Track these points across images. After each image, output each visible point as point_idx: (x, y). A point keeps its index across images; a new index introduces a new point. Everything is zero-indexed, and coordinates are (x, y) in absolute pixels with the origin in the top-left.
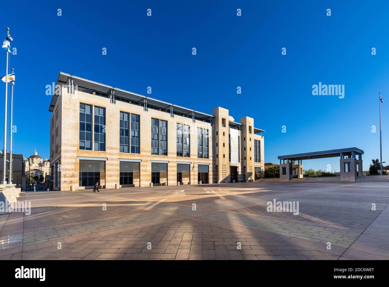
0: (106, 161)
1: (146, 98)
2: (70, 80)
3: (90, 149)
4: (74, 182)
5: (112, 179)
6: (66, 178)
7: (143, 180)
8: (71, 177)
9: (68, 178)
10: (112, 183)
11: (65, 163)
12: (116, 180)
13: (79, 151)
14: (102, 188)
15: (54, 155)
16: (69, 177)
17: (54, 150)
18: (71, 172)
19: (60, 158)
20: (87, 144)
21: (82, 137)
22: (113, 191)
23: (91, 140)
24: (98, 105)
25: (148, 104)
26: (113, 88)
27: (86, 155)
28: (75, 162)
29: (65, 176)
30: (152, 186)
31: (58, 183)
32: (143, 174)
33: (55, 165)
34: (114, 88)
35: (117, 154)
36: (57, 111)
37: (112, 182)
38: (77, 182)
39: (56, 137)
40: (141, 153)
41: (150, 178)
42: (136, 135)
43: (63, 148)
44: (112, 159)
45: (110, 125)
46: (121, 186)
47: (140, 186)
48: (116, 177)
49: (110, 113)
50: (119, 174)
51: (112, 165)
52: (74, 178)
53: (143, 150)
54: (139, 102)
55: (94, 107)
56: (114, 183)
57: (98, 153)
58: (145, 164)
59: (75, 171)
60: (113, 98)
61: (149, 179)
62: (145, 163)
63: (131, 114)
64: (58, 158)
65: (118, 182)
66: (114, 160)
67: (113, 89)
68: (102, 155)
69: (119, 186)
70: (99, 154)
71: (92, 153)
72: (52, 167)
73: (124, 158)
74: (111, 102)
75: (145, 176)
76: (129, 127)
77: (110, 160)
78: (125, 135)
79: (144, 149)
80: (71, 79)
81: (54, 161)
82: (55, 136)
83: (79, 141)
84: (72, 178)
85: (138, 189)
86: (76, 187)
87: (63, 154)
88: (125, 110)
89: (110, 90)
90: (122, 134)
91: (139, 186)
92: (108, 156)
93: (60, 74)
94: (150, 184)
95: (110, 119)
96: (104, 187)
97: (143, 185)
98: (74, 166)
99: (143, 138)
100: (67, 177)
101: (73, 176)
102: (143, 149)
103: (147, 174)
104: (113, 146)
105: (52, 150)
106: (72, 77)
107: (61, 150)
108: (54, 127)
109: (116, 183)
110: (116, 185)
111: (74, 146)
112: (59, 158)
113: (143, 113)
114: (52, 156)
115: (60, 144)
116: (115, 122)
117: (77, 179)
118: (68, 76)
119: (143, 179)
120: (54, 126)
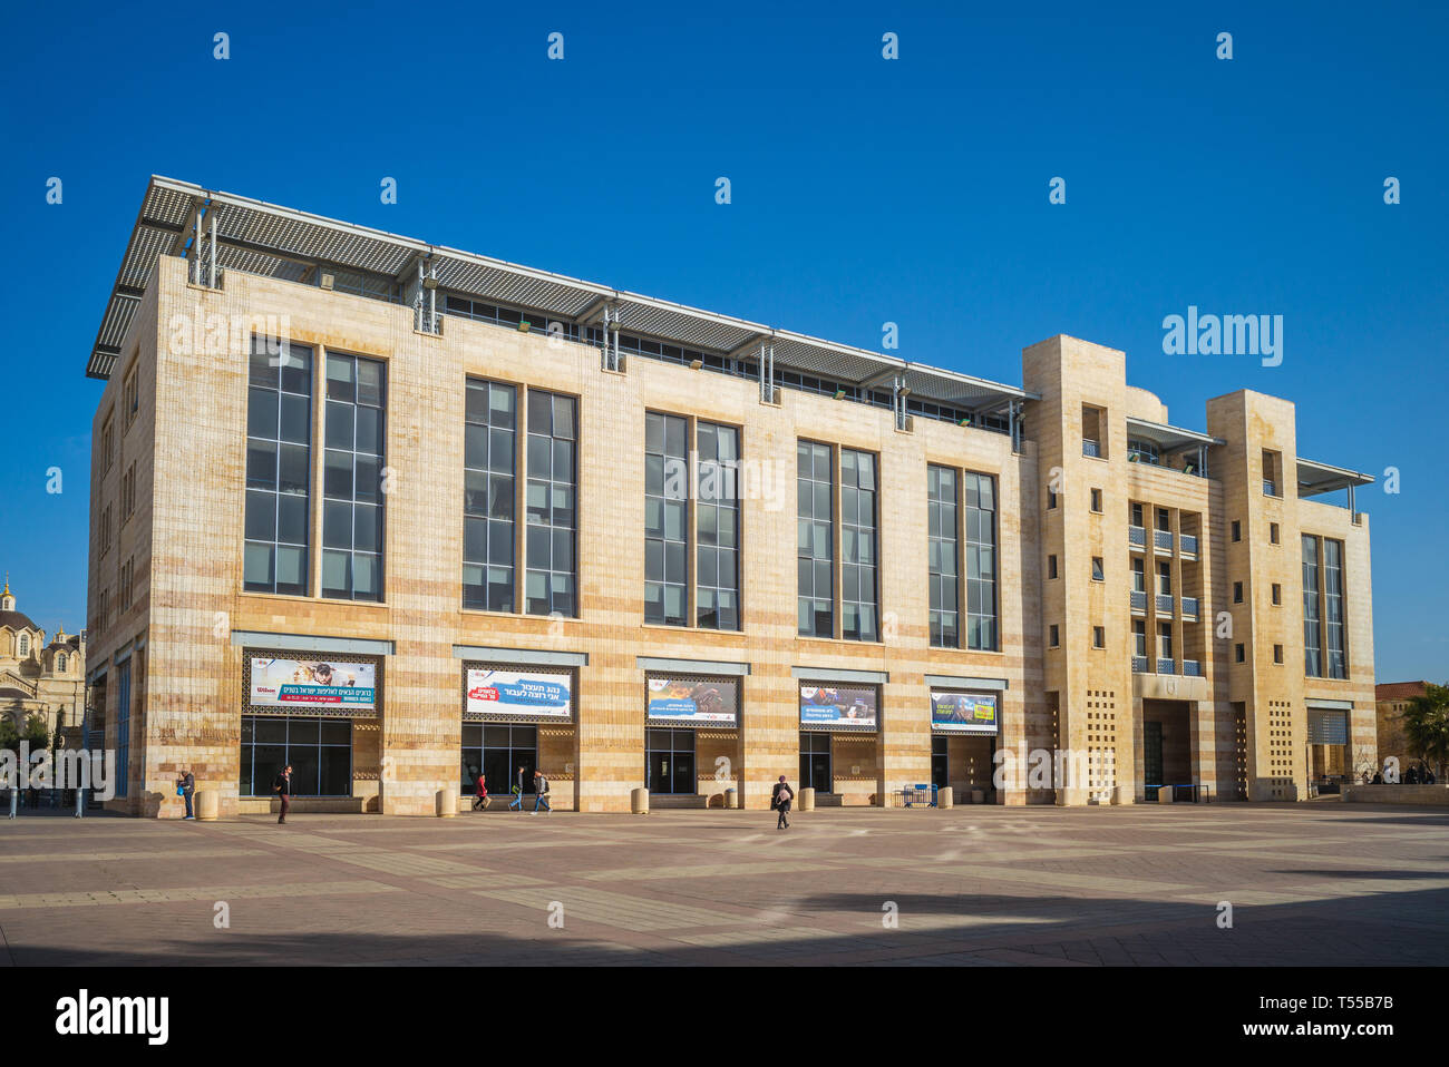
0: (389, 658)
1: (615, 300)
2: (200, 217)
3: (303, 588)
4: (211, 768)
5: (419, 763)
6: (170, 748)
7: (593, 770)
8: (198, 742)
9: (184, 749)
10: (421, 784)
11: (170, 666)
12: (443, 770)
13: (243, 601)
14: (364, 809)
15: (113, 619)
16: (185, 742)
17: (113, 593)
18: (197, 717)
19: (143, 634)
20: (284, 561)
21: (258, 523)
22: (427, 829)
23: (307, 537)
24: (348, 347)
25: (626, 330)
26: (427, 249)
27: (279, 621)
28: (220, 658)
29: (168, 737)
30: (645, 805)
31: (131, 775)
32: (593, 735)
33: (112, 674)
34: (435, 251)
35: (446, 616)
36: (129, 380)
37: (419, 779)
38: (226, 772)
39: (124, 521)
40: (583, 611)
41: (637, 760)
43: (160, 583)
44: (419, 647)
45: (411, 453)
47: (576, 809)
48: (440, 752)
49: (413, 390)
50: (458, 731)
51: (419, 680)
52: (212, 750)
53: (599, 599)
54: (575, 318)
55: (323, 355)
56: (431, 784)
57: (343, 615)
58: (609, 676)
59: (219, 711)
60: (427, 301)
61: (633, 770)
62: (607, 670)
63: (532, 389)
64: (133, 635)
65: (451, 778)
66: (435, 650)
67: (431, 255)
68: (362, 625)
69: (456, 802)
70: (348, 619)
71: (312, 612)
72: (97, 682)
73: (486, 642)
74: (416, 327)
75: (606, 750)
76: (514, 467)
77: (406, 653)
78: (493, 510)
79: (603, 592)
80: (210, 208)
81: (106, 652)
82: (115, 518)
83: (243, 544)
84: (202, 750)
85: (566, 822)
86: (221, 800)
87: (159, 616)
88: (495, 370)
89: (410, 260)
90: (475, 500)
91: (572, 807)
92: (400, 632)
93: (151, 185)
94: (635, 794)
95: (413, 422)
96: (376, 806)
97: (596, 798)
98: (215, 681)
99: (597, 529)
100: (177, 744)
101: (207, 738)
102: (595, 589)
103: (621, 736)
104: (428, 576)
105: (102, 591)
106: (213, 197)
107: (148, 595)
108: (115, 470)
109: (440, 785)
110: (439, 796)
111: (217, 573)
112: (138, 637)
113: (595, 384)
114: (97, 624)
115: (143, 559)
116: (440, 436)
117: (227, 756)
118: (193, 197)
119: (595, 763)
120: (116, 459)
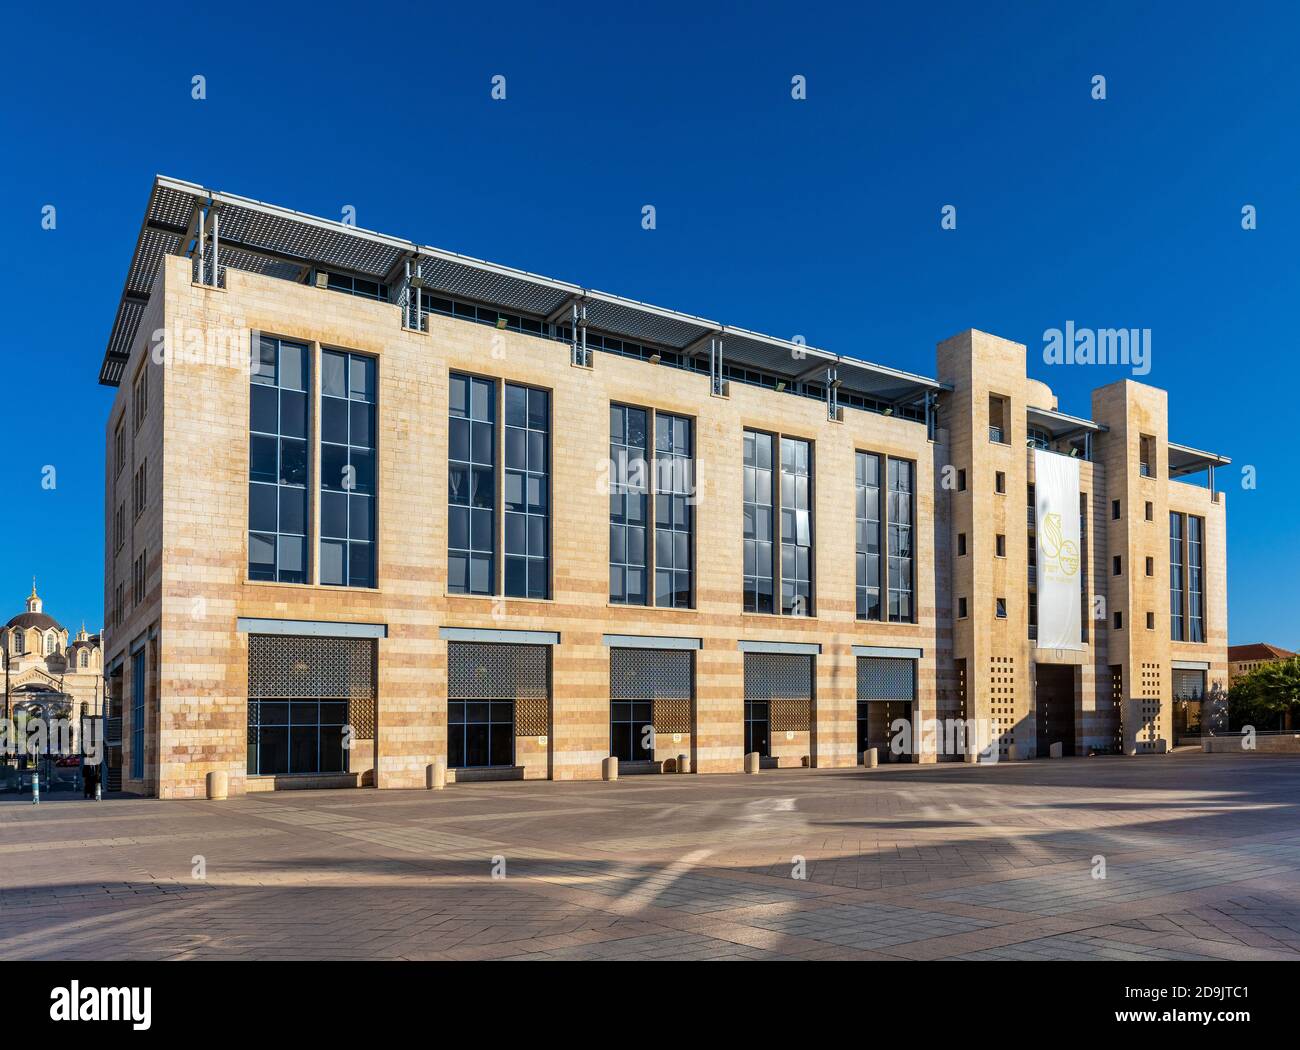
0: (382, 641)
1: (584, 297)
2: (202, 214)
3: (303, 576)
4: (221, 750)
5: (410, 739)
6: (183, 731)
7: (565, 741)
8: (209, 726)
9: (195, 733)
10: (412, 759)
11: (181, 652)
12: (431, 744)
13: (247, 590)
14: (359, 784)
15: (127, 612)
16: (196, 726)
17: (127, 587)
18: (207, 701)
19: (155, 626)
20: (287, 548)
21: (260, 517)
22: (418, 803)
23: (306, 528)
24: (342, 344)
25: (595, 329)
26: (413, 249)
27: (281, 608)
28: (227, 644)
29: (180, 721)
30: (614, 774)
31: (146, 758)
32: (565, 708)
33: (128, 664)
34: (421, 250)
35: (434, 600)
36: (139, 380)
37: (409, 754)
38: (235, 752)
39: (136, 517)
40: (556, 593)
41: (604, 731)
42: (533, 498)
43: (172, 573)
44: (409, 630)
45: (400, 445)
46: (452, 776)
47: (550, 778)
48: (428, 729)
49: (402, 385)
50: (444, 708)
51: (410, 661)
52: (221, 732)
53: (568, 581)
54: (546, 317)
55: (319, 351)
56: (421, 759)
57: (340, 601)
58: (578, 653)
59: (228, 695)
60: (414, 299)
61: (600, 740)
62: (576, 647)
63: (509, 383)
64: (146, 625)
65: (439, 752)
66: (422, 632)
67: (416, 255)
68: (357, 610)
69: (444, 776)
70: (345, 604)
71: (312, 599)
72: (113, 673)
73: (469, 623)
74: (404, 325)
75: (577, 722)
76: (494, 458)
77: (397, 635)
78: (476, 497)
79: (573, 575)
80: (212, 207)
81: (123, 643)
82: (128, 515)
83: (247, 535)
84: (212, 733)
85: (547, 790)
86: (231, 779)
87: (169, 605)
88: (476, 366)
89: (398, 260)
90: (458, 493)
91: (544, 775)
92: (392, 616)
93: (156, 185)
94: (606, 763)
95: (403, 415)
96: (370, 780)
97: (567, 767)
98: (224, 666)
99: (569, 516)
100: (190, 728)
101: (217, 721)
102: (566, 571)
103: (589, 709)
104: (415, 562)
105: (117, 586)
106: (215, 197)
107: (160, 586)
108: (127, 469)
109: (429, 759)
110: (429, 769)
111: (223, 563)
112: (151, 627)
113: (565, 378)
114: (114, 618)
115: (154, 552)
116: (427, 429)
117: (236, 736)
118: (196, 197)
119: (566, 735)
120: (128, 460)
